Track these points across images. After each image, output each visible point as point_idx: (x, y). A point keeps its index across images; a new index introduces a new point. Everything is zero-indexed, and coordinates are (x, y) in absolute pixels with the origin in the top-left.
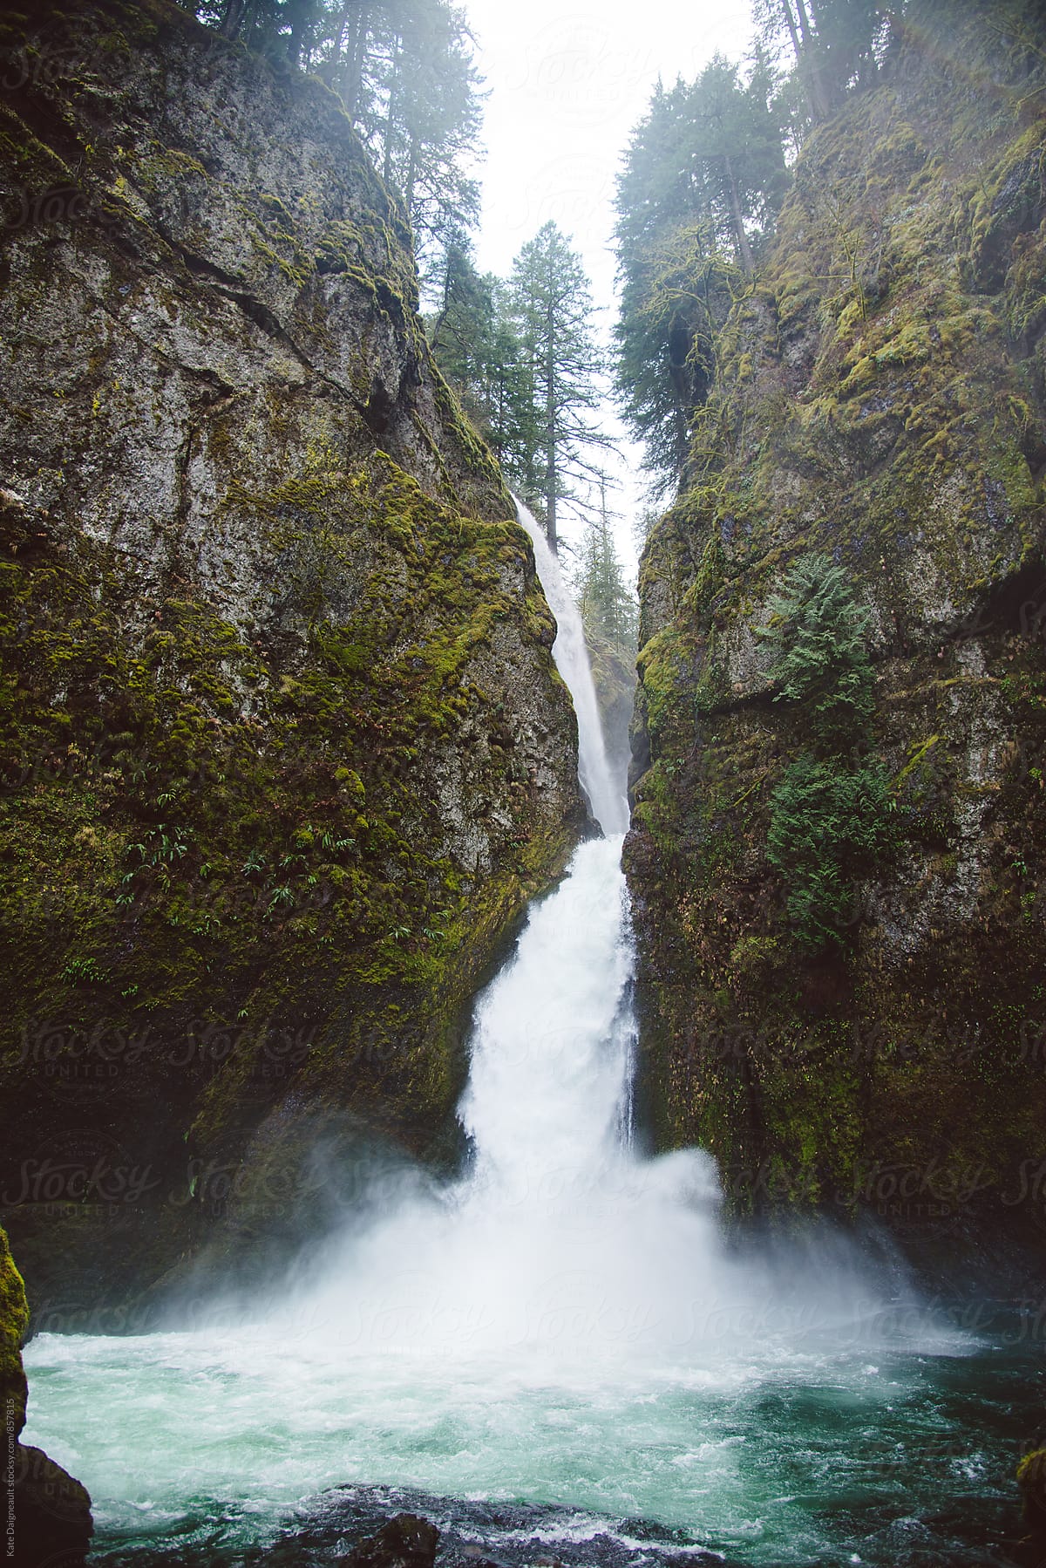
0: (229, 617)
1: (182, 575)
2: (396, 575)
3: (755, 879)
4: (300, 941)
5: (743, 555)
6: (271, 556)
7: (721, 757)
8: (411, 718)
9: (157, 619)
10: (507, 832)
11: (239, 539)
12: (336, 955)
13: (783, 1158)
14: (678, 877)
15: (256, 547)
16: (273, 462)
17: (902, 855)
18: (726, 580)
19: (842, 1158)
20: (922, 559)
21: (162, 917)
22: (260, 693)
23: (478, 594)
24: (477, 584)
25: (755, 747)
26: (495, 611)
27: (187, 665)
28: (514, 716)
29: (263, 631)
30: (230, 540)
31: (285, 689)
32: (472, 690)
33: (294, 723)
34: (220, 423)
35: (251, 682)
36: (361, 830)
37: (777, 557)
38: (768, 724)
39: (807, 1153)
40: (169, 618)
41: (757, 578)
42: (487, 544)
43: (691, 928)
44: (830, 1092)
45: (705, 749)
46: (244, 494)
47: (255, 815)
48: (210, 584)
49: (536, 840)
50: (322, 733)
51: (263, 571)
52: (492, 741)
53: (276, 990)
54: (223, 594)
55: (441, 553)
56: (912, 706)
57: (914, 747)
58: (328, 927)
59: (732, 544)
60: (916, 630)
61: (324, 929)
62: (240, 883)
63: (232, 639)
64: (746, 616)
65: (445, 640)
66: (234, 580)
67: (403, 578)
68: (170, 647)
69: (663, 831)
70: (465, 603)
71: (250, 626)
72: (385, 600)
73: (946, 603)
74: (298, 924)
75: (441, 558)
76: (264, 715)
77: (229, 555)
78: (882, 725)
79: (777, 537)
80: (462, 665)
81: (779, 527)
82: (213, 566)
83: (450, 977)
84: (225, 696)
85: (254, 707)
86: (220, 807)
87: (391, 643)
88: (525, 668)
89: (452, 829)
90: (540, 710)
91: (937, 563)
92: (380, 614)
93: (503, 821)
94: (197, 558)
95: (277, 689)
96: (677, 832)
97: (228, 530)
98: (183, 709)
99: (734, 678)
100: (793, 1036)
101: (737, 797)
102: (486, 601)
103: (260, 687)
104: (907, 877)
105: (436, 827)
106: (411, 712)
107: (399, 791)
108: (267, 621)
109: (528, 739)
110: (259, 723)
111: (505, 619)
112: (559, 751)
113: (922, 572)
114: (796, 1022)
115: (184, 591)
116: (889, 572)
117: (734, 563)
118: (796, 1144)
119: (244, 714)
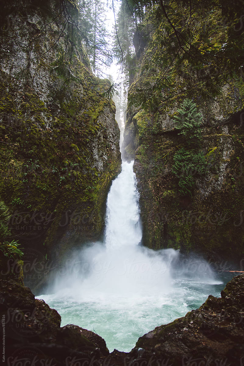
0: (42, 99)
1: (29, 86)
2: (80, 91)
3: (167, 176)
4: (68, 191)
5: (167, 96)
6: (52, 83)
7: (159, 146)
8: (87, 131)
9: (23, 98)
10: (106, 161)
11: (43, 77)
12: (76, 194)
13: (172, 240)
14: (148, 174)
15: (48, 80)
16: (51, 55)
17: (207, 174)
18: (162, 101)
19: (187, 241)
20: (216, 104)
21: (35, 186)
22: (50, 122)
23: (100, 98)
24: (100, 95)
25: (167, 144)
26: (105, 103)
27: (32, 113)
28: (108, 131)
29: (50, 104)
30: (41, 77)
31: (56, 121)
32: (100, 124)
33: (59, 130)
34: (37, 41)
35: (48, 119)
36: (79, 161)
37: (176, 98)
38: (170, 139)
39: (178, 240)
40: (26, 98)
41: (171, 103)
42: (102, 84)
43: (151, 187)
44: (185, 227)
45: (154, 143)
46: (44, 64)
47: (53, 156)
48: (37, 89)
49: (112, 163)
50: (66, 134)
51: (49, 87)
52: (103, 137)
53: (63, 204)
54: (40, 92)
55: (91, 86)
56: (210, 139)
57: (210, 149)
58: (74, 187)
59: (164, 93)
60: (213, 121)
61: (73, 188)
62: (52, 175)
63: (43, 106)
64: (167, 111)
65: (93, 110)
66: (43, 89)
67: (82, 92)
68: (28, 107)
69: (144, 163)
70: (97, 100)
71: (47, 103)
72: (78, 98)
73: (221, 116)
74: (67, 186)
75: (91, 87)
76: (52, 128)
77: (41, 82)
78: (202, 143)
79: (176, 93)
80: (98, 117)
81: (177, 90)
82: (37, 84)
83: (99, 199)
84: (43, 123)
85: (49, 126)
86: (45, 154)
87: (80, 110)
88: (110, 118)
89: (96, 160)
90: (113, 130)
91: (220, 106)
92: (77, 101)
93: (106, 158)
94: (33, 81)
95: (54, 121)
96: (148, 163)
97: (41, 74)
98: (33, 126)
99: (163, 127)
100: (177, 214)
101: (163, 156)
102: (102, 100)
103: (50, 120)
104: (207, 179)
105: (93, 160)
106: (87, 129)
107: (86, 150)
108: (51, 101)
109: (111, 137)
110: (50, 130)
111: (106, 105)
112: (117, 140)
113: (216, 107)
114: (178, 211)
115: (30, 91)
116: (207, 106)
117: (164, 97)
118: (175, 238)
119: (47, 127)
